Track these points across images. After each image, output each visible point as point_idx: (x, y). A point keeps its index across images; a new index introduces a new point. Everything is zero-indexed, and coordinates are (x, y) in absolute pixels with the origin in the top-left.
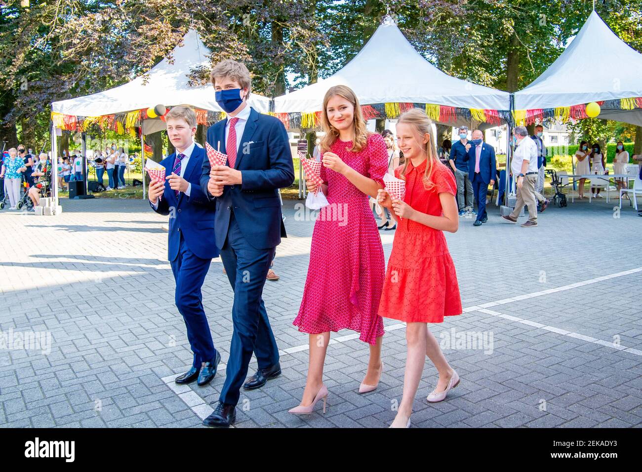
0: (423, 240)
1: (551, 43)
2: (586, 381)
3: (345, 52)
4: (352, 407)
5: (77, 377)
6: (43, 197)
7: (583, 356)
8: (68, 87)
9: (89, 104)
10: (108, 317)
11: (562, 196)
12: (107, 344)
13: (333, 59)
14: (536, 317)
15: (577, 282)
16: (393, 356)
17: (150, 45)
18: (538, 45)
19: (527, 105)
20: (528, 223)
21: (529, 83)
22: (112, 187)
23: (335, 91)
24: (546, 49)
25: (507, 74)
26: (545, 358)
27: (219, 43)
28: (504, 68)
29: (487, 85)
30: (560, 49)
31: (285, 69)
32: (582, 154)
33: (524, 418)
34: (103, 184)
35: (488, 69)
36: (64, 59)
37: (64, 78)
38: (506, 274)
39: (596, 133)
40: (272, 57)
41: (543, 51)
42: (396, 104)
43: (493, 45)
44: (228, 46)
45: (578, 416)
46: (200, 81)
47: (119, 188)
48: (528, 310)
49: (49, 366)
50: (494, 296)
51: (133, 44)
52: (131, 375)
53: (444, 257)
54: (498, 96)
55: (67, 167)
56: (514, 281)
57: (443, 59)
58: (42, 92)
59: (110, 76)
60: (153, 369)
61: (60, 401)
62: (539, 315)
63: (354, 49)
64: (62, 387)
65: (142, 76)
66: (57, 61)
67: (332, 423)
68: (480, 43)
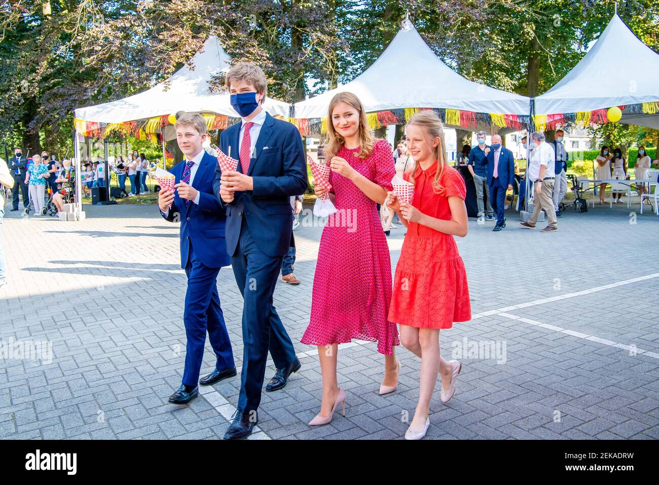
0: (433, 245)
1: (572, 47)
2: (604, 383)
3: (365, 57)
4: (372, 407)
5: (104, 378)
6: (67, 202)
7: (601, 359)
8: (90, 94)
9: (111, 111)
10: (132, 320)
11: (583, 201)
12: (133, 347)
13: (353, 64)
14: (555, 321)
15: (597, 286)
16: (413, 358)
17: (171, 51)
18: (559, 49)
19: (547, 109)
20: (548, 229)
21: (550, 87)
22: (133, 193)
23: (341, 98)
24: (567, 54)
25: (528, 79)
26: (564, 361)
27: (239, 49)
28: (524, 72)
29: (508, 89)
30: (581, 53)
31: (305, 75)
32: (603, 159)
33: (542, 419)
34: (126, 190)
35: (509, 73)
36: (86, 66)
37: (86, 85)
38: (525, 279)
39: (618, 137)
40: (292, 63)
41: (564, 56)
42: (416, 109)
43: (514, 50)
44: (248, 52)
45: (597, 418)
46: (220, 87)
47: (141, 193)
48: (548, 314)
49: (77, 367)
50: (513, 300)
51: (154, 50)
52: (157, 376)
53: (454, 262)
54: (518, 100)
55: (90, 173)
56: (533, 286)
57: (463, 64)
58: (64, 98)
59: (131, 83)
60: (177, 370)
61: (88, 400)
62: (559, 319)
63: (374, 54)
64: (89, 387)
65: (163, 82)
66: (79, 68)
67: (354, 423)
68: (500, 47)
